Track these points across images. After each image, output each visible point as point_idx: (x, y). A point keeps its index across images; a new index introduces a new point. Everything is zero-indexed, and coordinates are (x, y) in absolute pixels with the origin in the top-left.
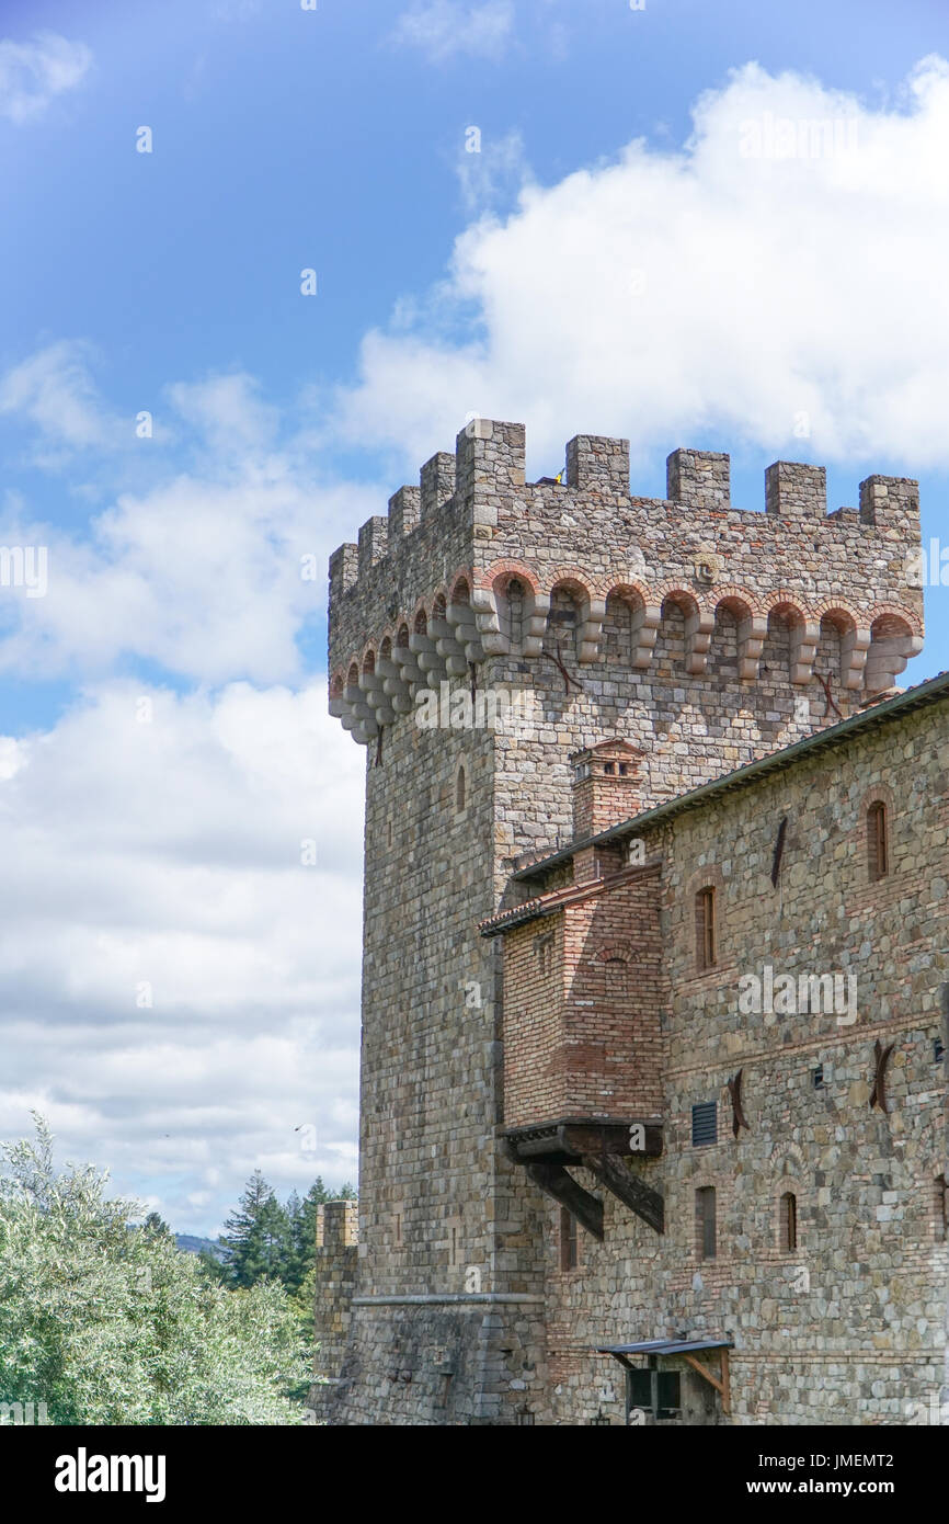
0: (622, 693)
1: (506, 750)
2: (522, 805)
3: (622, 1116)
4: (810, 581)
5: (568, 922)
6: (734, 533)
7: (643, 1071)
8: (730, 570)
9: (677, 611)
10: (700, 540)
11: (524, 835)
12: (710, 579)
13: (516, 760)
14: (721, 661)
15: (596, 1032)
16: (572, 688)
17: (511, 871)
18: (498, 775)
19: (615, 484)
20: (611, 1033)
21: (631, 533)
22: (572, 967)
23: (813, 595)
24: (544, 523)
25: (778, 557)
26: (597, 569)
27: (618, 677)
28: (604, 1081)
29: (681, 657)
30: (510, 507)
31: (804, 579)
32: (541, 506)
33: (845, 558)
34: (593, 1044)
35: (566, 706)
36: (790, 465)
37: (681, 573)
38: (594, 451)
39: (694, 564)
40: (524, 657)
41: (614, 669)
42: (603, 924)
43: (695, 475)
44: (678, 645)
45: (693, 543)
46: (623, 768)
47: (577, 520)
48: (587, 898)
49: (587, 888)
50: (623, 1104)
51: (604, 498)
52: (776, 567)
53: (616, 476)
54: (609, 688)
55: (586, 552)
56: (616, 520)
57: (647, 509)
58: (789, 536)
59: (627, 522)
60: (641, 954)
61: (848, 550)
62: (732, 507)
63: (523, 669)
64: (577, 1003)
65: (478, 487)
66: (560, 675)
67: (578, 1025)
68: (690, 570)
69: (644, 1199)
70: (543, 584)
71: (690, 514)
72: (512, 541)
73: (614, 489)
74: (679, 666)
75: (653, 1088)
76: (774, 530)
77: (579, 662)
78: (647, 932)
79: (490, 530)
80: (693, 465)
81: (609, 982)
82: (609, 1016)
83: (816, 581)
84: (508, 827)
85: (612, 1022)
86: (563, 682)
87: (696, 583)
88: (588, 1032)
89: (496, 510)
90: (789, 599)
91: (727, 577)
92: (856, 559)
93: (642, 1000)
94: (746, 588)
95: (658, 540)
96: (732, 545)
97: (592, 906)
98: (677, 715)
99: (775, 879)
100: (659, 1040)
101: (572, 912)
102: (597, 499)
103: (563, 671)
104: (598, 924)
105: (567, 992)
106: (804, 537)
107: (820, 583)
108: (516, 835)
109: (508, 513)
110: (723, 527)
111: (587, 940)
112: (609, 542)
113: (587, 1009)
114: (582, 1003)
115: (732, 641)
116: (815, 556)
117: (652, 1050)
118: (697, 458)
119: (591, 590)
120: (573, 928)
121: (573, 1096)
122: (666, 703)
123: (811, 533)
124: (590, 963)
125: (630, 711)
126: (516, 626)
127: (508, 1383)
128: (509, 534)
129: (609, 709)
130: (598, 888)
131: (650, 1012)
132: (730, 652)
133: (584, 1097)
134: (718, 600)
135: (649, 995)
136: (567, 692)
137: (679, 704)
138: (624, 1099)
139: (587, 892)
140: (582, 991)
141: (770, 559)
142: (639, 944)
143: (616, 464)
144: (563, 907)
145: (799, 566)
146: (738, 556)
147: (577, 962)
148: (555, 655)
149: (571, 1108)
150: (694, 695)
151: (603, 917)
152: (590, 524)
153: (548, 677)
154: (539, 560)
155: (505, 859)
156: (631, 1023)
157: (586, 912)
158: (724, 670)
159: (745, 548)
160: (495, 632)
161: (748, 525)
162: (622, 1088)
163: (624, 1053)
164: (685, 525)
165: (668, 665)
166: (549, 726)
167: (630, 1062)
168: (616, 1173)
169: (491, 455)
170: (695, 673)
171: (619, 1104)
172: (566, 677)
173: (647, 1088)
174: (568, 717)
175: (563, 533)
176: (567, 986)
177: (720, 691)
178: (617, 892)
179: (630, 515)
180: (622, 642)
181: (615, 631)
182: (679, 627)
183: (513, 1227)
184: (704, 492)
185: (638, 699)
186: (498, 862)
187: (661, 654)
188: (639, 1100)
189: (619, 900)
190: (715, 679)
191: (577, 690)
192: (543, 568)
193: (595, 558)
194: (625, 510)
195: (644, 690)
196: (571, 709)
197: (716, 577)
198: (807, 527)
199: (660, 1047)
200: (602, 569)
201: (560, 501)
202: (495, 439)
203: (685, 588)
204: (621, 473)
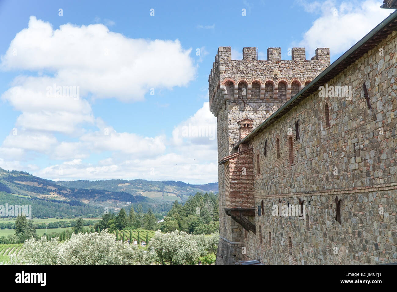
0: (258, 105)
1: (231, 120)
2: (235, 132)
3: (245, 207)
4: (302, 75)
5: (230, 163)
6: (282, 66)
7: (249, 196)
8: (282, 74)
9: (271, 85)
10: (274, 68)
11: (236, 139)
12: (277, 77)
13: (233, 122)
14: (282, 95)
15: (238, 188)
16: (246, 105)
17: (233, 147)
18: (229, 126)
19: (253, 58)
20: (241, 188)
21: (257, 69)
22: (231, 173)
23: (303, 78)
24: (236, 69)
25: (293, 70)
26: (249, 78)
27: (257, 101)
28: (240, 199)
29: (272, 95)
30: (228, 66)
31: (300, 75)
32: (236, 65)
33: (311, 69)
34: (237, 191)
35: (245, 109)
36: (296, 48)
37: (270, 76)
38: (248, 51)
39: (273, 74)
40: (234, 99)
41: (255, 100)
42: (239, 163)
43: (272, 53)
44: (271, 92)
45: (272, 69)
46: (248, 125)
47: (244, 67)
48: (235, 157)
49: (235, 155)
50: (245, 205)
51: (250, 61)
52: (293, 72)
53: (253, 56)
54: (255, 104)
55: (247, 74)
56: (253, 66)
57: (261, 63)
58: (296, 65)
59: (256, 66)
60: (248, 169)
61: (311, 67)
62: (282, 60)
63: (234, 102)
64: (233, 182)
65: (220, 62)
66: (243, 102)
67: (233, 187)
68: (272, 75)
69: (251, 226)
70: (236, 83)
71: (272, 63)
72: (229, 74)
73: (253, 59)
74: (271, 97)
75: (252, 200)
76: (293, 64)
77: (247, 99)
78: (250, 164)
79: (223, 72)
80: (272, 51)
81: (241, 176)
82: (241, 184)
83: (303, 75)
84: (232, 137)
85: (241, 185)
86: (244, 104)
87: (273, 78)
88: (235, 188)
89: (225, 67)
90: (297, 80)
91: (281, 76)
92: (313, 68)
93: (249, 180)
94: (286, 78)
95: (264, 69)
96: (282, 69)
97: (236, 159)
98: (271, 109)
99: (265, 155)
100: (253, 189)
101: (231, 161)
102: (249, 62)
103: (244, 101)
104: (238, 163)
105: (230, 179)
106: (300, 65)
107: (304, 75)
108: (234, 139)
109: (228, 67)
110: (280, 65)
111: (235, 167)
112: (252, 71)
113: (235, 183)
114: (234, 181)
115: (284, 90)
116: (303, 69)
117: (252, 192)
118: (273, 49)
119: (248, 83)
120: (232, 164)
121: (232, 203)
122: (269, 106)
123: (302, 64)
124: (236, 172)
125: (260, 109)
126: (232, 92)
127: (235, 263)
128: (228, 72)
129: (255, 109)
130: (237, 155)
131: (251, 183)
132: (284, 93)
133: (235, 203)
134: (279, 82)
135: (250, 179)
136: (245, 106)
137: (272, 106)
138: (245, 203)
139: (235, 156)
140: (234, 179)
141: (292, 71)
142: (248, 167)
143: (253, 53)
144: (229, 160)
145: (299, 72)
146: (284, 71)
147: (233, 172)
148: (242, 98)
149: (232, 206)
150: (275, 103)
151: (239, 161)
152: (247, 68)
153: (240, 103)
154: (235, 77)
155: (231, 145)
156: (246, 185)
157: (234, 160)
158: (283, 97)
159: (285, 69)
160: (226, 94)
161: (286, 63)
162: (244, 201)
163: (245, 193)
164: (270, 65)
165: (269, 97)
166: (241, 114)
167: (246, 195)
168: (243, 221)
169: (223, 55)
170: (275, 99)
171: (244, 205)
172: (244, 102)
173: (251, 200)
174: (245, 111)
175: (241, 70)
176: (230, 178)
177: (282, 102)
178: (242, 155)
179: (257, 64)
180: (258, 93)
181: (256, 91)
182: (271, 89)
183: (236, 227)
184: (275, 57)
185: (262, 106)
186: (230, 145)
187: (267, 95)
188: (249, 203)
189: (243, 157)
190: (280, 99)
191: (247, 105)
192: (236, 79)
193: (249, 75)
194: (256, 64)
195: (263, 104)
196: (246, 110)
197: (278, 76)
198: (300, 63)
199: (253, 191)
200: (250, 78)
201: (240, 63)
202: (224, 51)
203: (271, 80)
204: (254, 55)
